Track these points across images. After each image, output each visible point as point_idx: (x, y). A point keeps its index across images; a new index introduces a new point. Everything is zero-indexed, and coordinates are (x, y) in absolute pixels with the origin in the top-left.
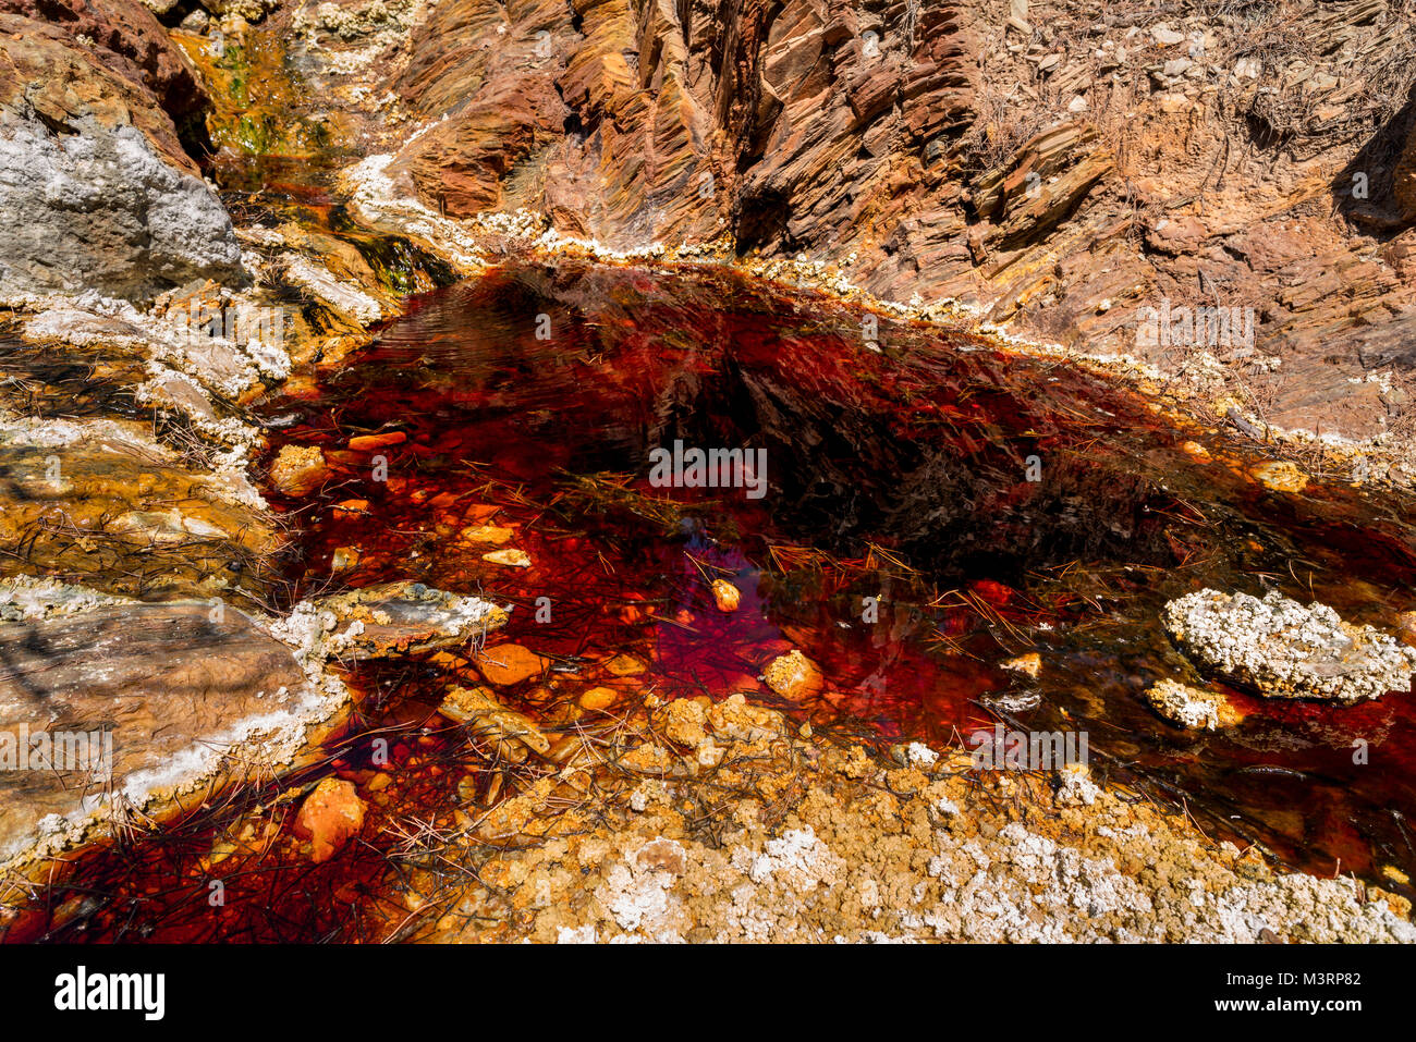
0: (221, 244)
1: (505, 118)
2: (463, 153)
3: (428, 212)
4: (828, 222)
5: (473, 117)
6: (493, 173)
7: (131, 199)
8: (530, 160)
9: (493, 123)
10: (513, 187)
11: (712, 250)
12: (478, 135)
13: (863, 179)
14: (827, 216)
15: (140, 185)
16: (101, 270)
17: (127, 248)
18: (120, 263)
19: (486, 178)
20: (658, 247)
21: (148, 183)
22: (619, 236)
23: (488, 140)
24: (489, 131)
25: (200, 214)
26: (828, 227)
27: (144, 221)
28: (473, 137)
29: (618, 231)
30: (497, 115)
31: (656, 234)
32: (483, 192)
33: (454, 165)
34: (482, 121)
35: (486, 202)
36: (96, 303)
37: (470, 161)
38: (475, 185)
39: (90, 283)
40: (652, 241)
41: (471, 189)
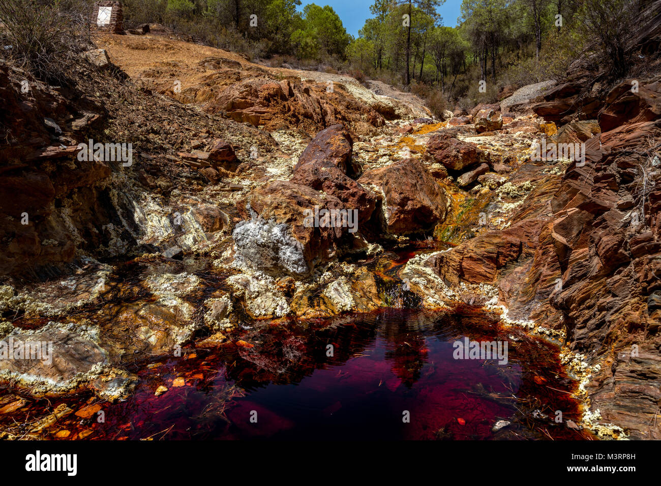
0: (296, 266)
1: (503, 239)
2: (475, 252)
3: (433, 275)
4: (595, 336)
5: (488, 236)
6: (492, 265)
7: (272, 245)
8: (517, 262)
9: (496, 240)
10: (505, 274)
11: (557, 335)
12: (486, 245)
13: (612, 311)
14: (595, 332)
15: (275, 242)
16: (264, 266)
17: (271, 261)
18: (269, 265)
19: (488, 266)
20: (531, 323)
21: (278, 241)
22: (517, 311)
23: (490, 248)
24: (493, 244)
25: (290, 254)
26: (595, 340)
27: (277, 253)
28: (483, 246)
29: (518, 308)
30: (499, 237)
31: (531, 315)
32: (485, 273)
33: (471, 257)
34: (491, 239)
35: (487, 279)
36: (259, 276)
37: (479, 257)
38: (482, 269)
39: (259, 269)
40: (530, 318)
41: (478, 270)
